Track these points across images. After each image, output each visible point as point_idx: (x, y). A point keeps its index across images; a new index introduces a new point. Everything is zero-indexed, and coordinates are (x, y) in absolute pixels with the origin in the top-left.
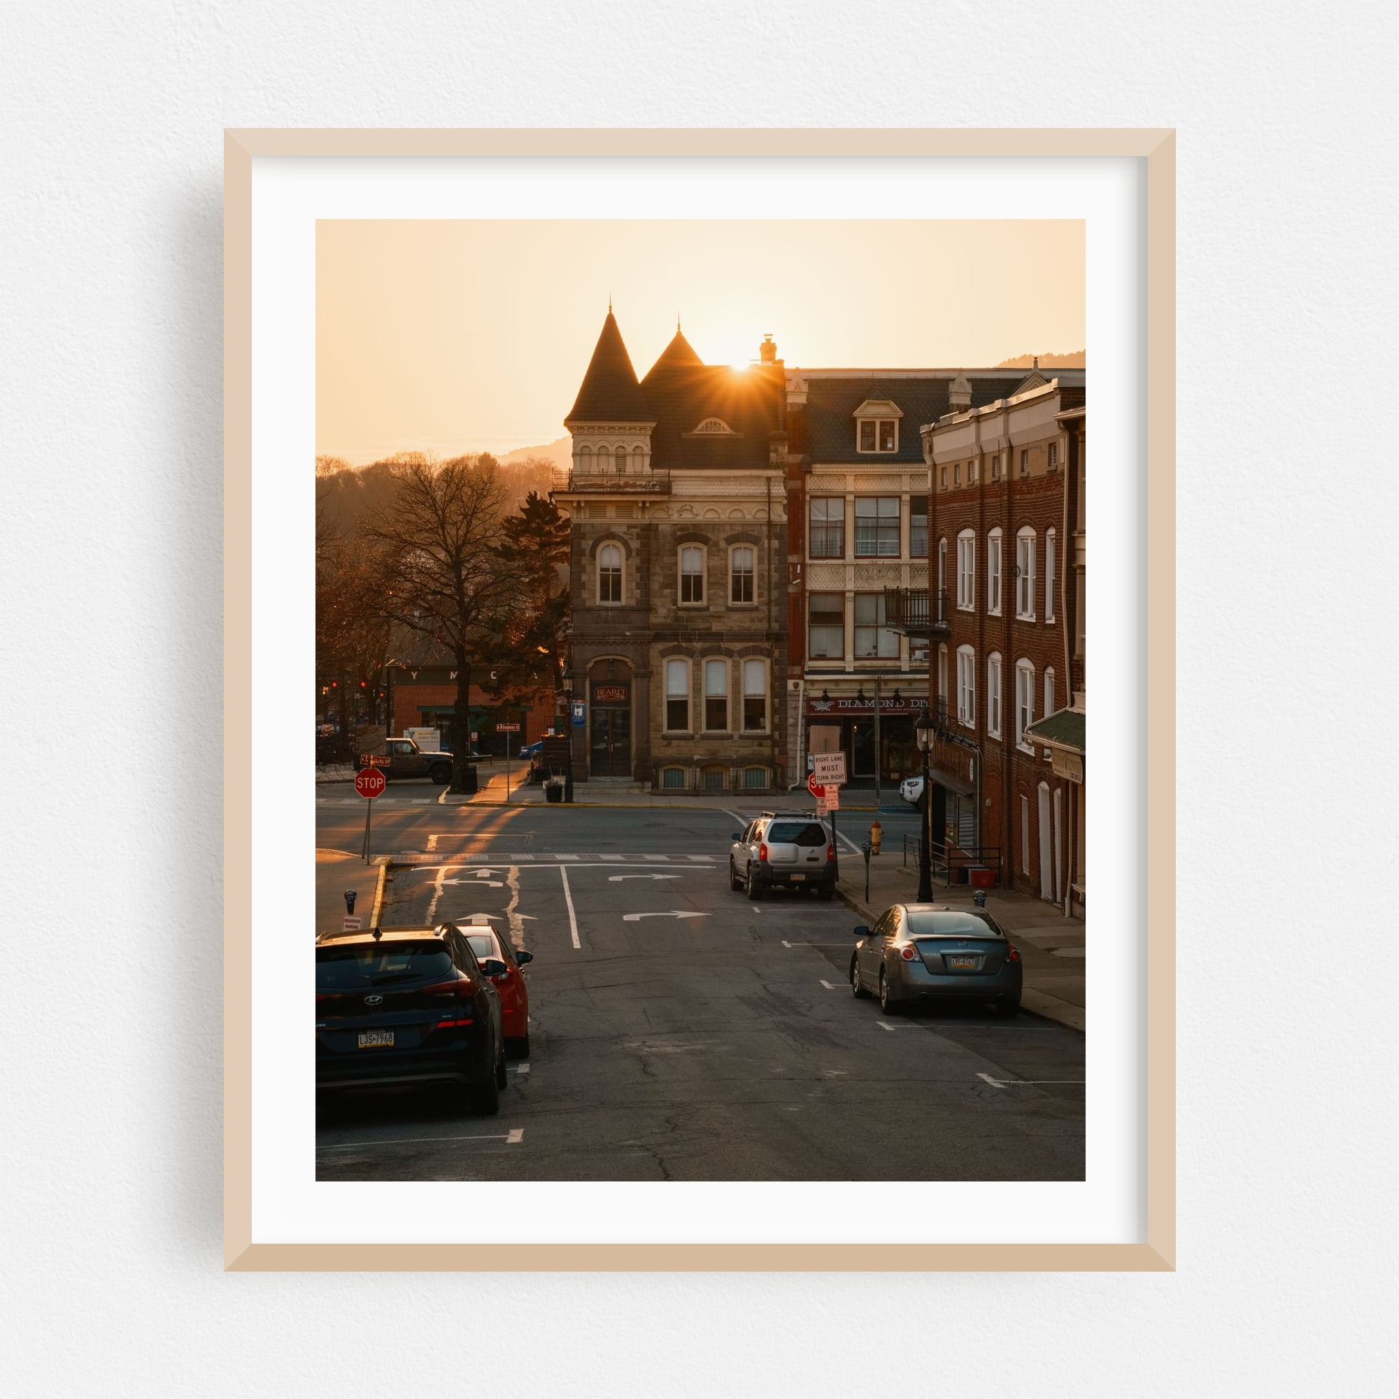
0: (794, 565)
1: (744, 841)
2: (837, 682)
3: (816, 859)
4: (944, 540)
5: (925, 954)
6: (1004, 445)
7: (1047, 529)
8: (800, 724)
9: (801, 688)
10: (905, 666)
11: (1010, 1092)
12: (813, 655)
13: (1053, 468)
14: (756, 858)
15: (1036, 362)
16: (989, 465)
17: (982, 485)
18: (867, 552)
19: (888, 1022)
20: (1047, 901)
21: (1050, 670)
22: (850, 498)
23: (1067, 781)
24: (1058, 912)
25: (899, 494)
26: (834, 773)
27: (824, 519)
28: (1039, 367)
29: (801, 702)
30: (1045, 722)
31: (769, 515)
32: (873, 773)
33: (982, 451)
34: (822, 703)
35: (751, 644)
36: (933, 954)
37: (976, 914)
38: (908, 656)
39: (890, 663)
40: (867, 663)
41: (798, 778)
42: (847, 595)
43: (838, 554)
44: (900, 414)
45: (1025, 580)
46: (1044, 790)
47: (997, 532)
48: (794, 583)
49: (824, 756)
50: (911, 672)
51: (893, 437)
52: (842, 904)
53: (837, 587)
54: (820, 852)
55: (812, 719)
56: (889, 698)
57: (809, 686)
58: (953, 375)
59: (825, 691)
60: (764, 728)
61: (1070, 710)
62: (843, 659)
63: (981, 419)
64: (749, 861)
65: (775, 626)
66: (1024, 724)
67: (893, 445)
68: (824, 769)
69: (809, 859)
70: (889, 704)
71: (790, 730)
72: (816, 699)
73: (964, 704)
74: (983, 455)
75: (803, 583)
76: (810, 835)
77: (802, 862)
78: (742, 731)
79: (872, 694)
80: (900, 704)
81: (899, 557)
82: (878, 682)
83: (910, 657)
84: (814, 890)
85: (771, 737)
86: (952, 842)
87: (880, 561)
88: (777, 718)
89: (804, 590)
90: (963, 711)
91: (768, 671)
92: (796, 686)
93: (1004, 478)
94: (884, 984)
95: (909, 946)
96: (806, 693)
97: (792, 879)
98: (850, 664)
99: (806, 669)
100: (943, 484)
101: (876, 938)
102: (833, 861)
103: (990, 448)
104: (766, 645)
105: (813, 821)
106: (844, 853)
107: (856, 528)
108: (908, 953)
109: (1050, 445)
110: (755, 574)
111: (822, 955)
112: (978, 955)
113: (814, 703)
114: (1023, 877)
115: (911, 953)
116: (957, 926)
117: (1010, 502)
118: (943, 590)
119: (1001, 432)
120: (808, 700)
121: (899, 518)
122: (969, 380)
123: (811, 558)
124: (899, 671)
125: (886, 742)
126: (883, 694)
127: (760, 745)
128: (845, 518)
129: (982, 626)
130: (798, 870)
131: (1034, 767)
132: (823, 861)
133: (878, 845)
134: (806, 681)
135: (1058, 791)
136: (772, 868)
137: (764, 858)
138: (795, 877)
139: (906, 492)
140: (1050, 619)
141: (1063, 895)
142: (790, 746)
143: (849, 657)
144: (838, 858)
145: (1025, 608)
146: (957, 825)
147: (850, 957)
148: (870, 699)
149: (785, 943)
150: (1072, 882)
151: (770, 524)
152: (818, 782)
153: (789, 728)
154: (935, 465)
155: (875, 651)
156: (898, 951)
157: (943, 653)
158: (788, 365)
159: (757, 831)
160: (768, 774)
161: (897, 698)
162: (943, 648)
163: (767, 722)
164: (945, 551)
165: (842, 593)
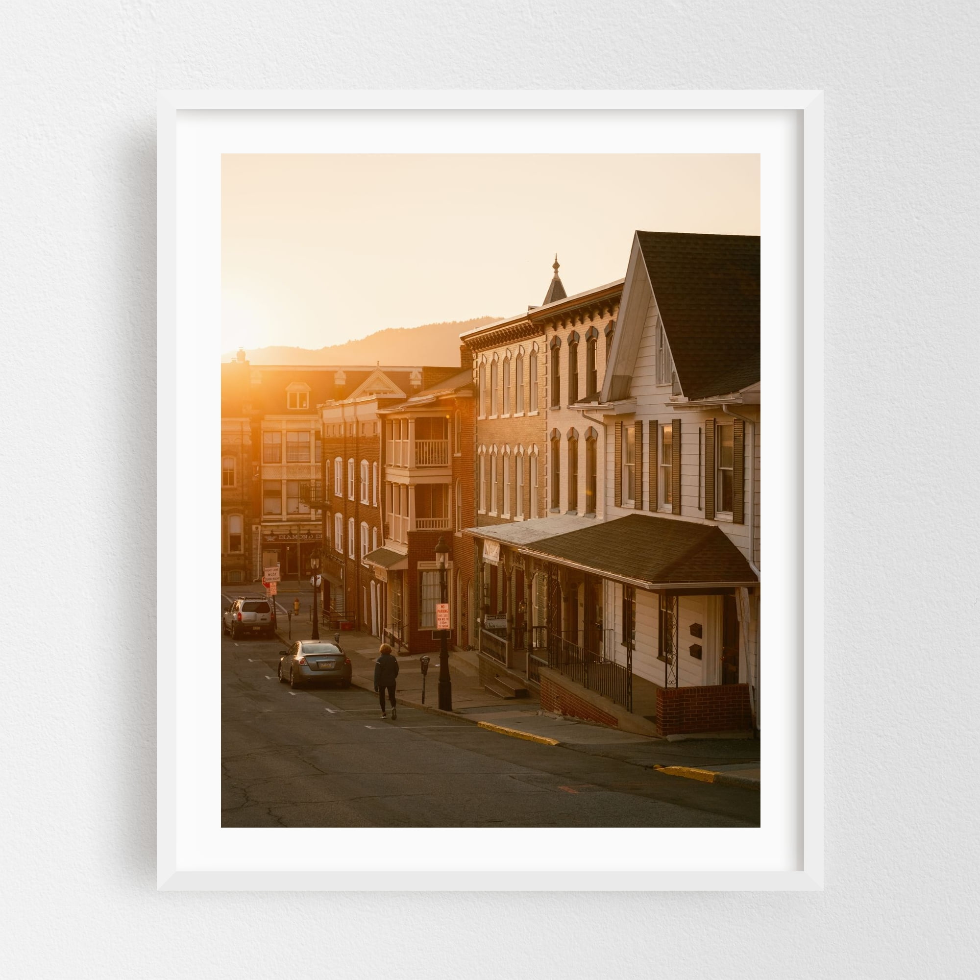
0: (256, 467)
1: (230, 611)
2: (278, 526)
3: (265, 619)
4: (328, 461)
5: (309, 662)
6: (354, 420)
7: (373, 462)
8: (259, 548)
9: (260, 529)
10: (313, 518)
11: (336, 714)
12: (266, 513)
13: (375, 434)
14: (236, 619)
15: (378, 363)
16: (348, 428)
17: (345, 437)
18: (293, 460)
19: (293, 692)
20: (374, 637)
21: (375, 528)
22: (284, 432)
23: (382, 582)
24: (379, 641)
25: (309, 430)
26: (275, 577)
27: (271, 443)
28: (380, 365)
29: (259, 537)
30: (373, 552)
31: (242, 441)
32: (297, 572)
33: (345, 420)
34: (270, 537)
35: (234, 507)
36: (313, 662)
37: (334, 645)
38: (314, 512)
39: (305, 516)
40: (294, 516)
41: (258, 576)
42: (283, 481)
43: (278, 461)
44: (310, 389)
45: (364, 485)
46: (373, 585)
47: (351, 460)
48: (256, 475)
49: (270, 568)
50: (316, 521)
51: (306, 400)
52: (278, 641)
53: (278, 477)
54: (267, 616)
55: (266, 547)
56: (305, 534)
57: (263, 529)
58: (337, 369)
59: (272, 531)
60: (240, 550)
61: (383, 547)
62: (281, 514)
63: (344, 406)
64: (233, 621)
65: (246, 498)
66: (365, 553)
67: (306, 405)
68: (269, 575)
69: (262, 619)
70: (305, 537)
71: (254, 551)
72: (267, 535)
73: (338, 541)
74: (345, 423)
75: (260, 475)
76: (262, 608)
77: (259, 621)
78: (229, 552)
79: (296, 532)
80: (311, 537)
81: (310, 462)
82: (298, 526)
83: (316, 513)
84: (265, 634)
85: (244, 555)
86: (333, 608)
87: (300, 464)
88: (247, 546)
89: (261, 479)
90: (338, 545)
91: (242, 521)
92: (257, 528)
93: (355, 436)
94: (292, 676)
95: (303, 659)
96: (262, 532)
97: (254, 629)
98: (284, 517)
99: (262, 520)
100: (328, 434)
101: (290, 656)
102: (274, 619)
103: (348, 420)
104: (241, 508)
105: (264, 601)
106: (280, 615)
107: (287, 447)
108: (302, 662)
109: (374, 423)
110: (235, 472)
111: (267, 665)
112: (332, 662)
113: (266, 537)
114: (364, 625)
115: (303, 662)
116: (325, 650)
117: (357, 447)
118: (328, 486)
119: (353, 414)
120: (263, 536)
121: (309, 442)
122: (344, 372)
123: (264, 463)
124: (310, 520)
125: (304, 556)
126: (301, 532)
127: (238, 559)
128: (281, 441)
129: (346, 505)
130: (257, 625)
131: (369, 574)
132: (269, 620)
133: (298, 610)
134: (262, 526)
135: (379, 585)
136: (244, 624)
137: (240, 619)
138: (255, 628)
139: (313, 429)
140: (375, 504)
141: (381, 634)
142: (254, 559)
143: (284, 513)
144: (277, 617)
145: (364, 498)
146: (335, 599)
147: (278, 665)
148: (295, 535)
149: (250, 660)
150: (385, 627)
151: (242, 445)
152: (267, 581)
153: (253, 550)
154: (324, 424)
155: (297, 510)
156: (298, 661)
157: (328, 516)
158: (251, 363)
159: (237, 606)
160: (243, 575)
161: (309, 534)
162: (329, 514)
163: (242, 547)
164: (329, 466)
165: (281, 481)
